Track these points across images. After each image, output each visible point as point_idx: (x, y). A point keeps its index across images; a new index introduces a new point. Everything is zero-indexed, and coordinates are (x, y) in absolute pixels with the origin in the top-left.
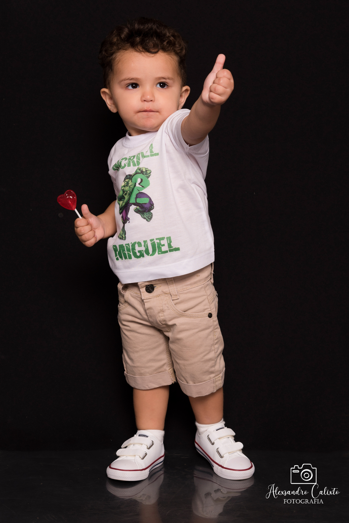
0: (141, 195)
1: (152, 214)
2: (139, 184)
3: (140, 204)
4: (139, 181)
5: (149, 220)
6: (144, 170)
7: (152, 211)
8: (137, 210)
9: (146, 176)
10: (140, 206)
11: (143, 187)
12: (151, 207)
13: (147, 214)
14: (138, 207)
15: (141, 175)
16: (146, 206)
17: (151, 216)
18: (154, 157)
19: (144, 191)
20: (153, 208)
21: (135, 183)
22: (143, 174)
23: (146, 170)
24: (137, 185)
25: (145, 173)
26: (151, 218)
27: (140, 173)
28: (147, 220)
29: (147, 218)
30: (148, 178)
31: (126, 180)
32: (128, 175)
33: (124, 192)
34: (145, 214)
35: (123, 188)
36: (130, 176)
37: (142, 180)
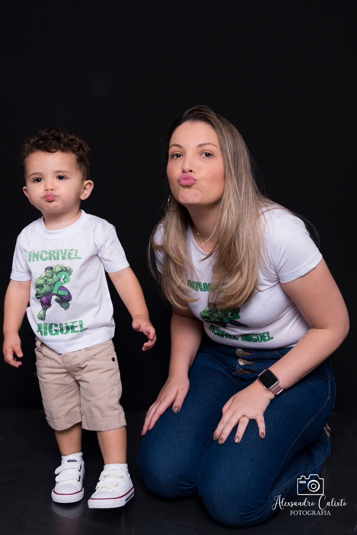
0: (62, 288)
1: (69, 304)
2: (63, 280)
3: (60, 295)
4: (63, 277)
5: (66, 309)
6: (68, 269)
7: (69, 302)
8: (57, 300)
9: (69, 274)
10: (59, 297)
11: (65, 282)
12: (70, 299)
13: (65, 304)
14: (58, 298)
15: (66, 272)
16: (64, 297)
17: (68, 306)
18: (77, 260)
19: (65, 285)
20: (71, 300)
21: (60, 279)
22: (67, 272)
23: (70, 270)
24: (62, 280)
25: (68, 272)
26: (68, 307)
27: (65, 271)
28: (64, 308)
29: (65, 307)
30: (70, 275)
31: (47, 271)
32: (49, 267)
33: (46, 282)
34: (64, 303)
35: (46, 278)
36: (51, 268)
37: (65, 276)
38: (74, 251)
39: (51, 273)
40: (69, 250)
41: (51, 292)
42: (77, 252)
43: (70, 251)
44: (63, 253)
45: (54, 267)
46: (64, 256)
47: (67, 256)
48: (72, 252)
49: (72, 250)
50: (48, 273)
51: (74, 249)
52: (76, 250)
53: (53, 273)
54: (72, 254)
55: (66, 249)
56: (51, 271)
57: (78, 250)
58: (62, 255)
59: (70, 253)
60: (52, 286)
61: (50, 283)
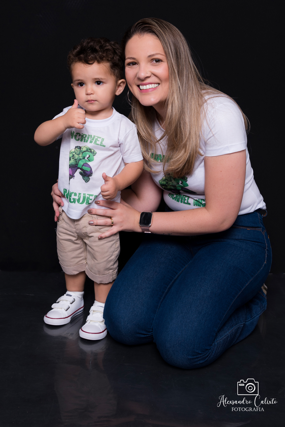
0: (86, 164)
2: (87, 158)
3: (84, 170)
5: (86, 182)
7: (90, 177)
8: (81, 173)
9: (93, 154)
10: (83, 171)
11: (89, 160)
12: (91, 175)
13: (87, 178)
14: (82, 171)
15: (90, 153)
16: (87, 172)
17: (89, 180)
18: (102, 147)
19: (89, 163)
20: (92, 176)
21: (85, 157)
22: (91, 153)
23: (94, 151)
25: (92, 153)
26: (89, 181)
27: (90, 152)
28: (85, 181)
29: (86, 180)
30: (94, 156)
31: (77, 149)
32: (79, 146)
33: (73, 156)
34: (85, 177)
35: (74, 154)
36: (80, 148)
37: (89, 156)
38: (101, 139)
39: (79, 151)
40: (96, 136)
41: (76, 165)
42: (103, 141)
43: (98, 138)
44: (92, 138)
45: (82, 147)
46: (92, 141)
47: (94, 141)
48: (99, 139)
49: (100, 138)
50: (77, 150)
51: (101, 138)
52: (102, 139)
53: (80, 152)
54: (99, 141)
55: (95, 135)
56: (79, 150)
57: (104, 139)
58: (91, 139)
59: (97, 139)
60: (77, 161)
61: (76, 158)
